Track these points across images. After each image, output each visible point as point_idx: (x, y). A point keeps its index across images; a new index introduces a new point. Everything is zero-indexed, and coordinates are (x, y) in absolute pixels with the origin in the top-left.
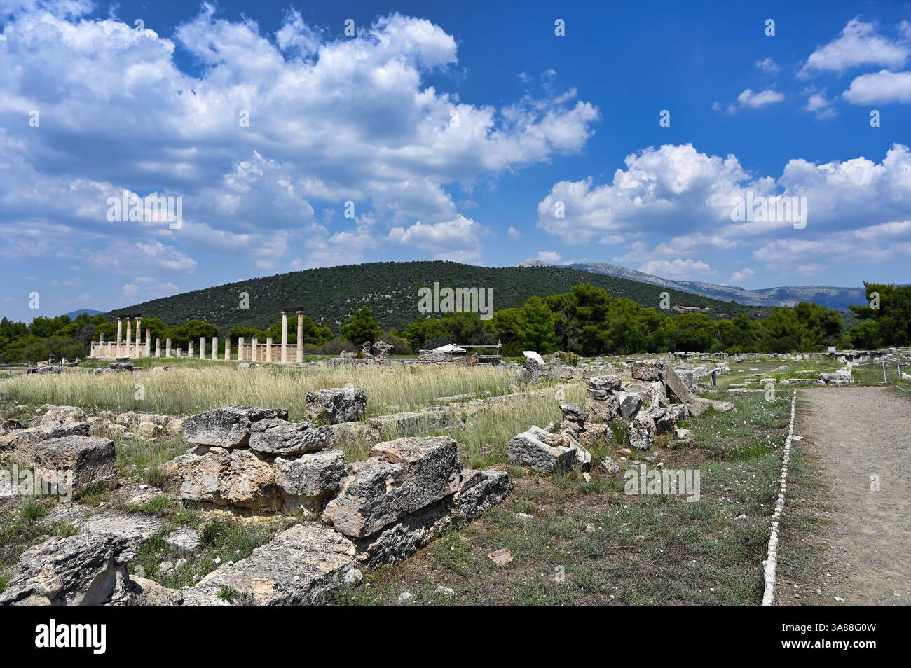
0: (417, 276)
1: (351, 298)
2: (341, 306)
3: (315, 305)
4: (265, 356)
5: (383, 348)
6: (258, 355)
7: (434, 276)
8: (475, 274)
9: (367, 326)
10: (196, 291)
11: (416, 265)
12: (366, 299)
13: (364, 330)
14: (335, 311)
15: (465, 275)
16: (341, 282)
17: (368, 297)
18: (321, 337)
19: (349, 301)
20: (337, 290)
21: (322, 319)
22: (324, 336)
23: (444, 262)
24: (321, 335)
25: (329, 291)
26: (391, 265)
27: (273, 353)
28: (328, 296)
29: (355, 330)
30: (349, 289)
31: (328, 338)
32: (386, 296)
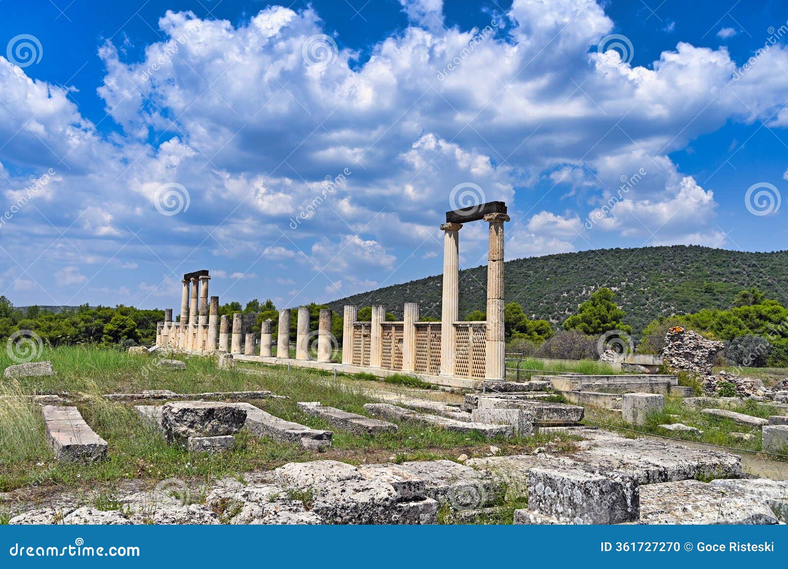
0: (652, 264)
1: (568, 292)
2: (556, 300)
3: (525, 299)
4: (400, 355)
5: (698, 347)
6: (385, 353)
7: (675, 263)
8: (734, 260)
9: (609, 317)
10: (395, 286)
11: (649, 251)
12: (587, 292)
13: (604, 322)
14: (548, 306)
15: (719, 262)
16: (555, 272)
17: (590, 289)
18: (535, 334)
19: (566, 295)
20: (550, 282)
21: (534, 316)
22: (540, 332)
23: (687, 246)
24: (536, 331)
25: (540, 283)
26: (617, 253)
27: (419, 346)
28: (539, 289)
29: (589, 323)
30: (565, 280)
31: (546, 335)
32: (613, 289)
